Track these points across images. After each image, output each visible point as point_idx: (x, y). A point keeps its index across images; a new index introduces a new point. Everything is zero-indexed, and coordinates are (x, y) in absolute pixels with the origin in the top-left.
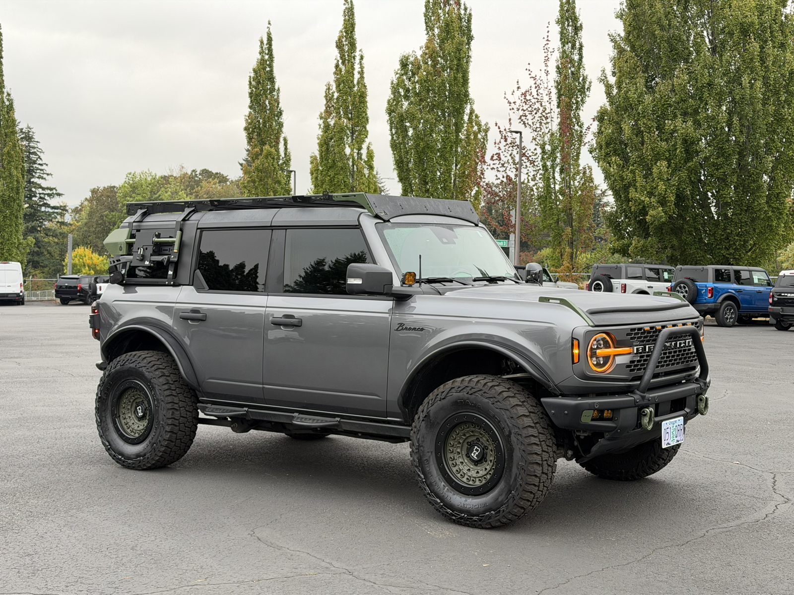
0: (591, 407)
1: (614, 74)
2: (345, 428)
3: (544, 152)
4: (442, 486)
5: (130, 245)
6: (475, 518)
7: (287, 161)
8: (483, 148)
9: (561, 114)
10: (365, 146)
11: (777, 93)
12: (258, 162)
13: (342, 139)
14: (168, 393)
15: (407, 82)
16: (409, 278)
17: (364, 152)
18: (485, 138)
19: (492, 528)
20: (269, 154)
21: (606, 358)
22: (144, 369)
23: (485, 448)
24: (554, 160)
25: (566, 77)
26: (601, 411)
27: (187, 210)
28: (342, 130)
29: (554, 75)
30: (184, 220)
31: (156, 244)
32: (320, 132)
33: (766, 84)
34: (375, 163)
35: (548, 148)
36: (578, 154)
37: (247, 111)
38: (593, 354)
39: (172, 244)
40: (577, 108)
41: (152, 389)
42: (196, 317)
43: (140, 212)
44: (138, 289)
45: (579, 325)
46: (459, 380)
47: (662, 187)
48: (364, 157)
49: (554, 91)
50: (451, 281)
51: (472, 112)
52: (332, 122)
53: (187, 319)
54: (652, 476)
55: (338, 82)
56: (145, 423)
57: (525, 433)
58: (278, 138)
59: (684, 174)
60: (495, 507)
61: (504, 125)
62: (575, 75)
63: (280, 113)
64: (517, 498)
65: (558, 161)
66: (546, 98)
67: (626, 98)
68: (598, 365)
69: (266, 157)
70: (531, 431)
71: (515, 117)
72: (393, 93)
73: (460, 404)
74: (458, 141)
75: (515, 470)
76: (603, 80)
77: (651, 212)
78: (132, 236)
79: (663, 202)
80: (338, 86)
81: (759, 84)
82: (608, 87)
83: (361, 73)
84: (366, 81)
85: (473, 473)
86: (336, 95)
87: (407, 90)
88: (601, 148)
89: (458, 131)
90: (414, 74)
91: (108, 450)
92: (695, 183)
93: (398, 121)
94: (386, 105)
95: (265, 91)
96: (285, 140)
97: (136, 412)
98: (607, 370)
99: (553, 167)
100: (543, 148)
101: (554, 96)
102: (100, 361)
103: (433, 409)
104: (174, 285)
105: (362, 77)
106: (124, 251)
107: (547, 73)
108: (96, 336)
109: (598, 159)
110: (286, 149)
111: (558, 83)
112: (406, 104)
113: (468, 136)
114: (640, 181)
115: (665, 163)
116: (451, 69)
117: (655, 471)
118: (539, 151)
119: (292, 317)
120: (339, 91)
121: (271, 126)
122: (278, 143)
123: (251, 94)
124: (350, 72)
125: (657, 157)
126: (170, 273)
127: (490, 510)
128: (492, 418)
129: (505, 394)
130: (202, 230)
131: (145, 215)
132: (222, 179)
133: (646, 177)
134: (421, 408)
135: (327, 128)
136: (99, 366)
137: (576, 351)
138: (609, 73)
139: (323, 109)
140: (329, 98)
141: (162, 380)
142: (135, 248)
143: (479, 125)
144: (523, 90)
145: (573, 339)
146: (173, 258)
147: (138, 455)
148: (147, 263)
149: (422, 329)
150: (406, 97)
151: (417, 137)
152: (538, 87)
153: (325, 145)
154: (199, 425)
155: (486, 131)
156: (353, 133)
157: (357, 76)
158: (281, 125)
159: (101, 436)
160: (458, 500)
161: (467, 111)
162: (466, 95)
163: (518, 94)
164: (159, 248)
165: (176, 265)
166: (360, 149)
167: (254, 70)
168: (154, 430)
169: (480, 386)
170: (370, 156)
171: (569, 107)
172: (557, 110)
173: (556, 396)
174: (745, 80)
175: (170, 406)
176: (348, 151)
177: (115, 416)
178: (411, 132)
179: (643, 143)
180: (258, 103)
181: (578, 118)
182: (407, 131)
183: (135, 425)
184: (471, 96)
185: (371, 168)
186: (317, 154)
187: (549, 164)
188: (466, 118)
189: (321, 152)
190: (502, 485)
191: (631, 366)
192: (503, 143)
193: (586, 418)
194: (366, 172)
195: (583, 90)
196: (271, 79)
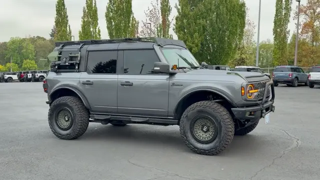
0: (248, 111)
1: (179, 5)
2: (150, 121)
3: (158, 30)
4: (193, 141)
5: (59, 58)
6: (207, 152)
7: (70, 33)
8: (137, 28)
9: (163, 18)
10: (97, 28)
11: (230, 12)
12: (60, 33)
13: (89, 25)
14: (79, 111)
15: (111, 7)
16: (175, 67)
17: (97, 30)
18: (138, 26)
19: (213, 155)
20: (64, 30)
21: (252, 93)
22: (69, 103)
23: (208, 127)
24: (161, 33)
25: (164, 6)
26: (251, 112)
27: (81, 45)
28: (89, 22)
29: (160, 5)
30: (81, 48)
31: (70, 57)
32: (82, 23)
33: (227, 9)
34: (101, 34)
35: (159, 29)
36: (168, 31)
37: (56, 16)
38: (248, 92)
39: (77, 57)
40: (168, 16)
41: (72, 110)
42: (88, 83)
43: (61, 45)
44: (62, 73)
45: (244, 82)
46: (199, 102)
47: (196, 41)
48: (97, 31)
49: (160, 11)
50: (185, 68)
51: (133, 17)
52: (86, 20)
53: (85, 84)
54: (250, 133)
55: (87, 6)
56: (69, 122)
57: (226, 121)
58: (67, 25)
59: (203, 37)
60: (215, 148)
61: (145, 21)
62: (167, 6)
63: (67, 17)
64: (223, 144)
65: (162, 33)
66: (157, 13)
67: (185, 13)
68: (250, 96)
69: (63, 31)
70: (228, 120)
71: (148, 18)
72: (107, 10)
73: (200, 112)
74: (129, 27)
75: (222, 135)
76: (176, 7)
77: (194, 49)
78: (60, 54)
79: (197, 46)
80: (87, 8)
81: (225, 9)
82: (178, 10)
83: (95, 3)
84: (97, 6)
85: (204, 136)
86: (87, 11)
87: (112, 10)
88: (177, 28)
89: (129, 23)
90: (114, 4)
91: (54, 133)
92: (206, 40)
93: (109, 20)
94: (105, 14)
95: (62, 9)
96: (69, 26)
97: (65, 119)
98: (252, 98)
99: (161, 35)
100: (157, 29)
101: (160, 12)
102: (48, 101)
103: (189, 114)
104: (78, 72)
105: (95, 5)
106: (57, 60)
107: (158, 5)
108: (46, 91)
109: (176, 32)
110: (70, 28)
111: (161, 8)
112: (111, 14)
113: (132, 25)
114: (190, 39)
115: (197, 33)
116: (126, 3)
117: (250, 131)
118: (156, 30)
119: (129, 82)
120: (88, 9)
121: (64, 21)
122: (67, 26)
123: (57, 10)
124: (92, 3)
125: (195, 31)
126: (77, 67)
127: (213, 149)
128: (213, 116)
129: (218, 107)
130: (89, 51)
131: (63, 46)
132: (44, 39)
133: (192, 38)
134: (184, 113)
135: (84, 22)
136: (47, 103)
137: (243, 91)
138: (178, 5)
139: (83, 15)
140: (84, 12)
141: (77, 107)
142: (62, 58)
143: (135, 21)
144: (150, 10)
145: (242, 87)
146: (78, 62)
147: (68, 134)
148: (67, 64)
149: (182, 85)
150: (112, 12)
151: (116, 25)
152: (155, 9)
153: (83, 27)
154: (90, 123)
155: (138, 23)
156: (93, 23)
157: (94, 5)
158: (68, 21)
159: (51, 128)
160: (200, 146)
161: (132, 17)
162: (131, 11)
163: (149, 11)
164: (72, 58)
165: (79, 64)
166: (96, 29)
167: (58, 2)
168: (73, 125)
169: (208, 105)
170: (99, 31)
171: (165, 16)
172: (161, 17)
173: (236, 107)
174: (221, 7)
175: (80, 116)
176: (92, 29)
177: (56, 121)
178: (113, 24)
179: (190, 27)
180: (59, 13)
181: (168, 19)
182: (112, 23)
183: (64, 123)
184: (133, 12)
185: (100, 35)
186: (81, 30)
187: (159, 34)
188: (131, 19)
189: (82, 30)
190: (217, 139)
191: (258, 96)
192: (144, 27)
193: (247, 115)
194: (98, 36)
195: (169, 10)
196: (64, 5)
